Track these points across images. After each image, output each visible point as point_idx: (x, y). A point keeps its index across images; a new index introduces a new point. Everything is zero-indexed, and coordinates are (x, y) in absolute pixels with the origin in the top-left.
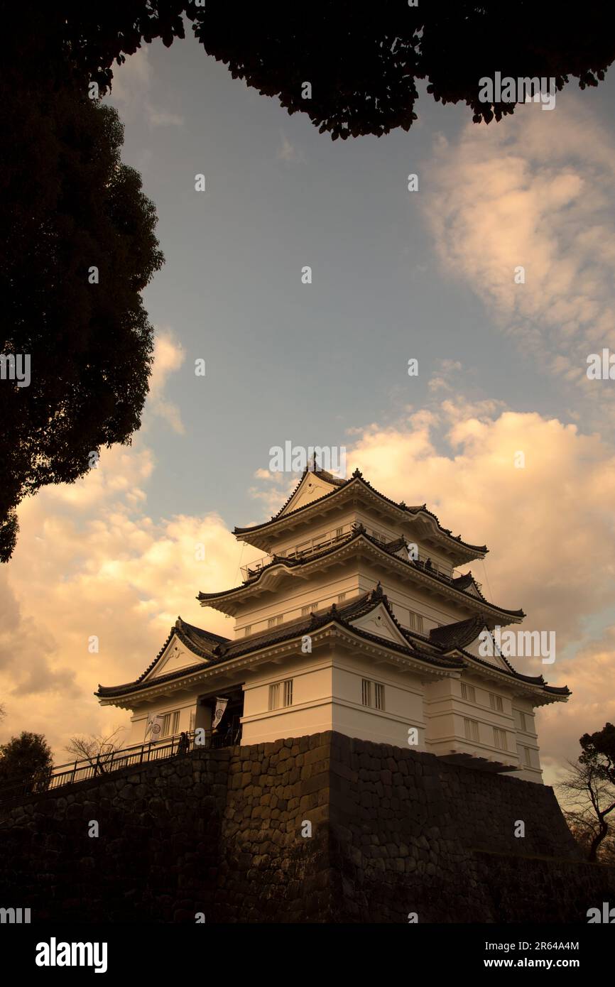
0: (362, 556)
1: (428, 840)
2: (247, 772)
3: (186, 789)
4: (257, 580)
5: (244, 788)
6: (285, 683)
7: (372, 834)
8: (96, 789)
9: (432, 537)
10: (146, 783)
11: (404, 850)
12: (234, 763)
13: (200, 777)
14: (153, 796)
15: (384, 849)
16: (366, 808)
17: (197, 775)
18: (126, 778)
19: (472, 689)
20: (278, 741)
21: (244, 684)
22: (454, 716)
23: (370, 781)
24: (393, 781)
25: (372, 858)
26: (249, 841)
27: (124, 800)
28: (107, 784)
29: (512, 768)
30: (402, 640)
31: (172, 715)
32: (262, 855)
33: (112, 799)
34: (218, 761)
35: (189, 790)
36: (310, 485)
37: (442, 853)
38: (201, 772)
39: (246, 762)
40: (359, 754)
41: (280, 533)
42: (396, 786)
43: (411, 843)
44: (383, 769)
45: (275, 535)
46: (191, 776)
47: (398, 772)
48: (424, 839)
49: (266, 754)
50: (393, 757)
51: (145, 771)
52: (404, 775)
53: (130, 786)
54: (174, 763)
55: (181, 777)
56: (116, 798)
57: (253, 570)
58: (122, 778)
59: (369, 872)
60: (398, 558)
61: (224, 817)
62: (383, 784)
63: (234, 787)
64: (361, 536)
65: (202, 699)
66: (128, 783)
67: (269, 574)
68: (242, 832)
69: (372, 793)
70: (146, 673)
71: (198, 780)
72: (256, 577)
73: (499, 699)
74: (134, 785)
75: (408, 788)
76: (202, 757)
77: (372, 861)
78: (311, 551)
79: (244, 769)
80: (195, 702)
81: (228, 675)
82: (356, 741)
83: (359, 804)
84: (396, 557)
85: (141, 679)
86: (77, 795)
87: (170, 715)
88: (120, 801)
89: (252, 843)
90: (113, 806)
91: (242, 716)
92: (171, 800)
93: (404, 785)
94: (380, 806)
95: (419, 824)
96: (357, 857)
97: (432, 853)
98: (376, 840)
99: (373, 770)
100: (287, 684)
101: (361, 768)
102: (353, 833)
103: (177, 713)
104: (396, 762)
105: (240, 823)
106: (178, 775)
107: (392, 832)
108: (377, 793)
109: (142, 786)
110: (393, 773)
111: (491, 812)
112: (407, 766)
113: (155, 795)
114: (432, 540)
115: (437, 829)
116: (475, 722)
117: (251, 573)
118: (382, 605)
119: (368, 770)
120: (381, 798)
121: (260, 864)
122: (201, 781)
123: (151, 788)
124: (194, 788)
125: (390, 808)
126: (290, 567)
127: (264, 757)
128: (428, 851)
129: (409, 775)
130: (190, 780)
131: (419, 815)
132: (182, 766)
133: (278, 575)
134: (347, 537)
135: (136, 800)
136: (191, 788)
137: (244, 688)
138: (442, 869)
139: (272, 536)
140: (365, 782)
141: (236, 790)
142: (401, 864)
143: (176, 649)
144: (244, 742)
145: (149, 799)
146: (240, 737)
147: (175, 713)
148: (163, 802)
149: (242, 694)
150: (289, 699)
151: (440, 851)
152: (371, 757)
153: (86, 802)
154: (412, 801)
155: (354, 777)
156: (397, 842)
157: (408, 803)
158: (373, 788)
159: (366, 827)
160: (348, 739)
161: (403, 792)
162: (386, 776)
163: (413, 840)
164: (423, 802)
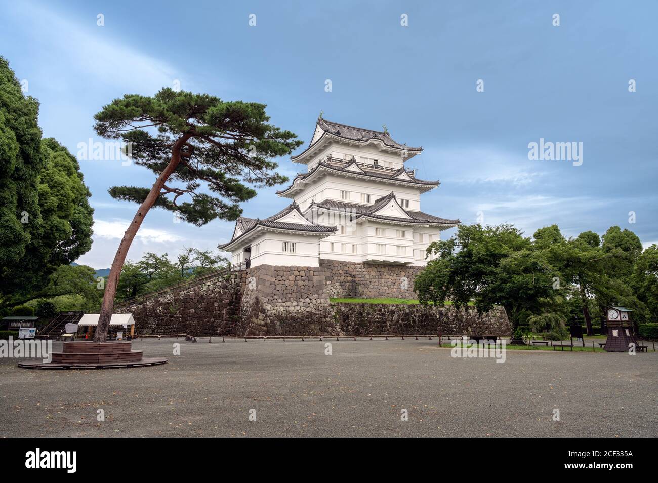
1: (310, 299)
6: (258, 244)
7: (279, 299)
10: (213, 284)
11: (295, 303)
12: (248, 273)
15: (284, 304)
16: (278, 290)
17: (233, 280)
19: (384, 229)
21: (250, 245)
22: (369, 244)
23: (282, 280)
24: (295, 279)
25: (276, 307)
26: (245, 302)
27: (205, 290)
29: (409, 263)
30: (306, 222)
33: (200, 290)
34: (242, 274)
40: (277, 271)
42: (297, 281)
43: (299, 301)
44: (290, 275)
47: (299, 275)
48: (307, 299)
49: (254, 271)
50: (297, 270)
52: (302, 277)
53: (207, 286)
58: (204, 283)
59: (273, 312)
62: (289, 281)
65: (245, 249)
67: (296, 183)
68: (245, 299)
70: (233, 237)
71: (233, 282)
73: (403, 232)
74: (208, 285)
75: (304, 281)
80: (243, 250)
81: (246, 241)
82: (276, 266)
83: (275, 289)
84: (344, 171)
88: (203, 291)
90: (201, 293)
92: (223, 289)
93: (302, 280)
94: (286, 289)
95: (307, 294)
96: (269, 307)
97: (311, 304)
98: (280, 301)
99: (284, 276)
101: (278, 276)
102: (268, 299)
104: (299, 272)
105: (245, 296)
107: (290, 298)
110: (296, 276)
111: (394, 283)
115: (316, 295)
116: (384, 245)
118: (294, 208)
119: (282, 276)
120: (287, 286)
121: (245, 309)
125: (291, 289)
128: (309, 304)
131: (307, 291)
135: (209, 290)
136: (231, 284)
138: (315, 309)
140: (279, 281)
141: (247, 284)
142: (291, 309)
147: (240, 254)
149: (251, 248)
151: (316, 303)
152: (284, 271)
153: (191, 292)
154: (305, 286)
155: (274, 280)
156: (292, 301)
157: (303, 287)
158: (284, 283)
159: (276, 297)
160: (271, 266)
161: (301, 283)
162: (292, 278)
163: (301, 300)
164: (311, 285)
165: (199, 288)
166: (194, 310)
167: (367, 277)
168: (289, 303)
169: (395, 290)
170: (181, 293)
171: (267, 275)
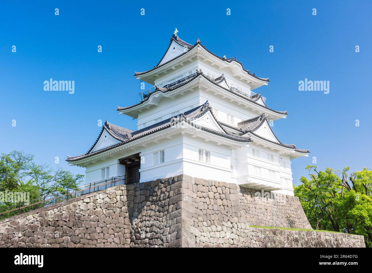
0: (201, 86)
1: (232, 223)
2: (143, 195)
3: (113, 204)
4: (148, 99)
5: (142, 203)
6: (161, 152)
7: (204, 221)
8: (68, 205)
9: (239, 75)
10: (93, 202)
11: (219, 228)
12: (137, 191)
13: (120, 198)
14: (97, 208)
15: (209, 228)
16: (201, 210)
18: (83, 200)
19: (258, 151)
20: (158, 180)
21: (140, 153)
22: (248, 165)
23: (203, 197)
24: (214, 197)
25: (203, 232)
26: (145, 226)
27: (83, 210)
28: (73, 203)
29: (278, 189)
30: (219, 129)
31: (106, 169)
32: (151, 233)
33: (76, 210)
34: (128, 190)
35: (115, 204)
36: (174, 48)
37: (239, 229)
38: (121, 196)
39: (142, 191)
40: (197, 185)
41: (159, 74)
42: (216, 199)
43: (223, 225)
44: (209, 191)
45: (156, 75)
46: (115, 198)
47: (217, 192)
48: (229, 223)
49: (152, 186)
50: (215, 186)
51: (92, 197)
52: (220, 194)
53: (85, 204)
54: (106, 192)
55: (110, 199)
56: (79, 209)
57: (146, 95)
58: (81, 200)
59: (202, 238)
60: (220, 87)
61: (133, 216)
62: (209, 199)
63: (137, 202)
64: (201, 75)
65: (120, 160)
66: (84, 202)
67: (153, 97)
68: (141, 223)
69: (204, 203)
70: (91, 149)
71: (119, 200)
72: (147, 98)
73: (272, 156)
74: (87, 203)
75: (222, 200)
76: (120, 189)
77: (203, 234)
78: (175, 84)
79: (142, 194)
80: (117, 162)
81: (132, 148)
82: (195, 179)
83: (197, 208)
84: (219, 86)
85: (89, 152)
86: (59, 208)
87: (104, 169)
88: (80, 211)
89: (146, 227)
90: (77, 213)
91: (140, 168)
92: (106, 209)
93: (220, 198)
94: (208, 208)
95: (227, 216)
97: (233, 229)
99: (204, 192)
100: (162, 152)
101: (198, 191)
102: (194, 221)
103: (108, 168)
104: (216, 188)
105: (140, 219)
106: (109, 198)
107: (213, 220)
108: (206, 203)
109: (91, 203)
110: (215, 193)
111: (267, 210)
112: (222, 190)
113: (98, 207)
114: (239, 76)
115: (236, 218)
116: (260, 167)
117: (145, 96)
118: (209, 111)
119: (202, 192)
120: (208, 205)
121: (150, 237)
122: (120, 200)
123: (96, 204)
124: (117, 203)
125: (213, 209)
126: (163, 92)
127: (151, 188)
128: (231, 228)
129: (223, 194)
130: (115, 199)
131: (227, 212)
132: (111, 193)
133: (158, 97)
134: (194, 76)
135: (88, 210)
137: (140, 155)
138: (239, 236)
139: (155, 76)
140: (200, 198)
141: (138, 203)
142: (218, 235)
143: (106, 136)
144: (141, 181)
145: (95, 209)
146: (139, 179)
147: (107, 168)
148: (102, 211)
149: (139, 158)
150: (163, 160)
151: (238, 228)
152: (203, 186)
153: (63, 212)
154: (224, 206)
155: (195, 196)
156: (216, 224)
157: (222, 207)
158: (204, 200)
159: (200, 219)
160: (191, 178)
161: (220, 202)
162: (211, 195)
163: (224, 223)
164: (230, 206)
165: (75, 206)
166: (69, 237)
167: (245, 201)
168: (213, 227)
169: (269, 217)
170: (49, 212)
171: (188, 188)
